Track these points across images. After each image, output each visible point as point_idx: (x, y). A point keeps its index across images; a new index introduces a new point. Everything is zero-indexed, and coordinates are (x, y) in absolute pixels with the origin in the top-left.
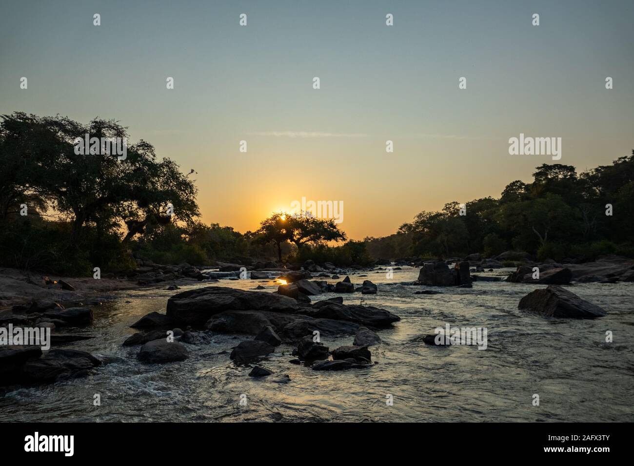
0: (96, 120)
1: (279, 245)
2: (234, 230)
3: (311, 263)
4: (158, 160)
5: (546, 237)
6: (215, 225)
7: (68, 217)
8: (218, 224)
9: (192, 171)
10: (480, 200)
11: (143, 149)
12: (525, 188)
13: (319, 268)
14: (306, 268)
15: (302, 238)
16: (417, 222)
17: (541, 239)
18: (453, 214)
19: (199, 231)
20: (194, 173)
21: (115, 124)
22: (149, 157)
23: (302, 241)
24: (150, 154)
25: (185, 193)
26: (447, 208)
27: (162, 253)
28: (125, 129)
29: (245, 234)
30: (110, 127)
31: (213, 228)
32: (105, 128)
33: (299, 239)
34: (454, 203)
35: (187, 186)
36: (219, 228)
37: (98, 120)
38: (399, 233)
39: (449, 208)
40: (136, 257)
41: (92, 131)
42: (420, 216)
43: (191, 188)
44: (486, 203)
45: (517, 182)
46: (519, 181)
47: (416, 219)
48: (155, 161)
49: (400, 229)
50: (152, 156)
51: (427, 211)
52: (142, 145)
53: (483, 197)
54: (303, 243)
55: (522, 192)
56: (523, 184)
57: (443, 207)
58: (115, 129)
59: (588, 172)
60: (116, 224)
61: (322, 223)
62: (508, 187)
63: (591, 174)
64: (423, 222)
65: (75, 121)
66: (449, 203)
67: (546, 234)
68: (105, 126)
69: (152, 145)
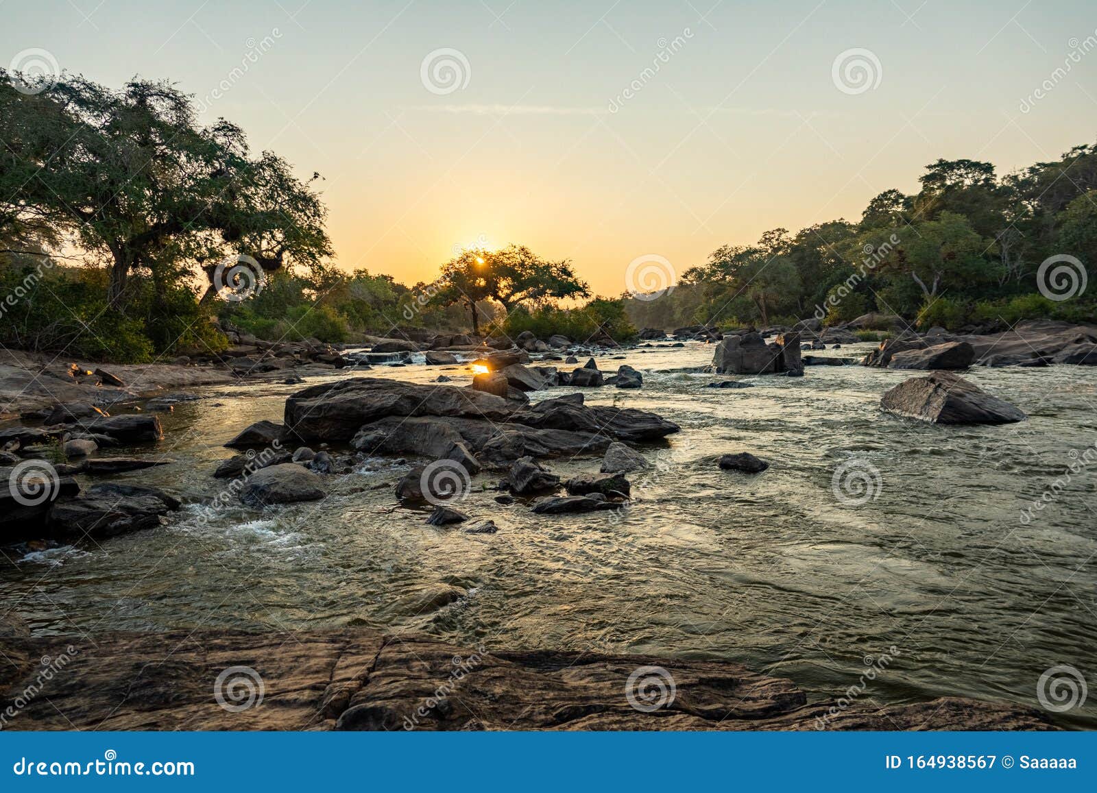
0: (135, 81)
1: (473, 306)
2: (395, 281)
3: (531, 337)
4: (254, 156)
5: (935, 289)
6: (360, 272)
7: (101, 258)
8: (365, 271)
9: (316, 175)
10: (825, 226)
11: (225, 135)
12: (904, 204)
13: (543, 346)
14: (521, 346)
15: (513, 293)
16: (714, 265)
17: (926, 293)
18: (776, 250)
19: (332, 283)
20: (320, 178)
21: (170, 89)
22: (237, 150)
23: (513, 298)
24: (237, 144)
25: (306, 214)
26: (766, 240)
27: (271, 321)
28: (189, 98)
29: (414, 288)
30: (162, 95)
31: (358, 277)
32: (152, 95)
33: (508, 296)
34: (779, 230)
35: (305, 201)
36: (368, 278)
37: (138, 81)
38: (681, 283)
39: (770, 240)
40: (225, 329)
41: (130, 101)
42: (719, 253)
43: (315, 206)
44: (839, 228)
45: (891, 192)
46: (894, 191)
47: (712, 258)
48: (248, 157)
49: (684, 277)
50: (242, 149)
51: (732, 245)
52: (224, 127)
53: (830, 221)
54: (515, 302)
55: (900, 210)
56: (902, 196)
57: (760, 237)
58: (172, 99)
59: (1017, 173)
60: (185, 272)
61: (548, 267)
62: (874, 201)
63: (1021, 178)
64: (723, 265)
65: (96, 83)
66: (771, 230)
67: (935, 284)
68: (153, 91)
69: (240, 127)
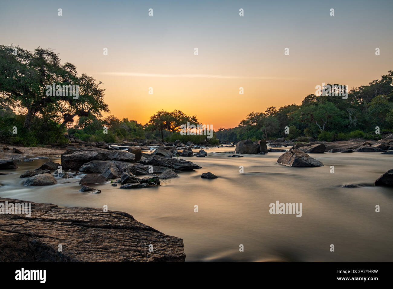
0: (38, 49)
1: (162, 131)
2: (137, 123)
3: (179, 142)
4: (79, 75)
5: (324, 128)
6: (125, 119)
7: (25, 111)
8: (127, 119)
9: (100, 83)
10: (289, 106)
11: (69, 68)
12: (316, 99)
13: (183, 145)
14: (175, 145)
15: (175, 127)
16: (249, 119)
17: (321, 129)
18: (272, 114)
19: (113, 122)
20: (102, 84)
21: (51, 52)
22: (73, 73)
23: (176, 129)
24: (73, 71)
25: (97, 96)
26: (268, 110)
27: (89, 135)
28: (57, 55)
29: (145, 125)
30: (48, 54)
31: (124, 121)
32: (44, 54)
33: (174, 128)
34: (272, 107)
35: (98, 92)
36: (128, 121)
37: (40, 49)
38: (239, 126)
39: (270, 110)
40: (70, 137)
41: (36, 56)
42: (251, 115)
43: (100, 93)
44: (294, 107)
45: (312, 95)
46: (313, 94)
47: (248, 117)
48: (77, 76)
49: (240, 123)
50: (75, 73)
51: (255, 112)
52: (68, 65)
53: (291, 104)
54: (176, 130)
55: (315, 101)
56: (315, 96)
57: (266, 110)
58: (51, 55)
59: (354, 89)
60: (55, 116)
61: (188, 118)
62: (306, 98)
63: (356, 91)
64: (252, 119)
65: (25, 49)
66: (270, 107)
67: (324, 126)
68: (45, 53)
69: (74, 65)
